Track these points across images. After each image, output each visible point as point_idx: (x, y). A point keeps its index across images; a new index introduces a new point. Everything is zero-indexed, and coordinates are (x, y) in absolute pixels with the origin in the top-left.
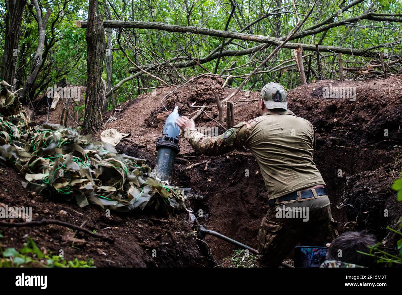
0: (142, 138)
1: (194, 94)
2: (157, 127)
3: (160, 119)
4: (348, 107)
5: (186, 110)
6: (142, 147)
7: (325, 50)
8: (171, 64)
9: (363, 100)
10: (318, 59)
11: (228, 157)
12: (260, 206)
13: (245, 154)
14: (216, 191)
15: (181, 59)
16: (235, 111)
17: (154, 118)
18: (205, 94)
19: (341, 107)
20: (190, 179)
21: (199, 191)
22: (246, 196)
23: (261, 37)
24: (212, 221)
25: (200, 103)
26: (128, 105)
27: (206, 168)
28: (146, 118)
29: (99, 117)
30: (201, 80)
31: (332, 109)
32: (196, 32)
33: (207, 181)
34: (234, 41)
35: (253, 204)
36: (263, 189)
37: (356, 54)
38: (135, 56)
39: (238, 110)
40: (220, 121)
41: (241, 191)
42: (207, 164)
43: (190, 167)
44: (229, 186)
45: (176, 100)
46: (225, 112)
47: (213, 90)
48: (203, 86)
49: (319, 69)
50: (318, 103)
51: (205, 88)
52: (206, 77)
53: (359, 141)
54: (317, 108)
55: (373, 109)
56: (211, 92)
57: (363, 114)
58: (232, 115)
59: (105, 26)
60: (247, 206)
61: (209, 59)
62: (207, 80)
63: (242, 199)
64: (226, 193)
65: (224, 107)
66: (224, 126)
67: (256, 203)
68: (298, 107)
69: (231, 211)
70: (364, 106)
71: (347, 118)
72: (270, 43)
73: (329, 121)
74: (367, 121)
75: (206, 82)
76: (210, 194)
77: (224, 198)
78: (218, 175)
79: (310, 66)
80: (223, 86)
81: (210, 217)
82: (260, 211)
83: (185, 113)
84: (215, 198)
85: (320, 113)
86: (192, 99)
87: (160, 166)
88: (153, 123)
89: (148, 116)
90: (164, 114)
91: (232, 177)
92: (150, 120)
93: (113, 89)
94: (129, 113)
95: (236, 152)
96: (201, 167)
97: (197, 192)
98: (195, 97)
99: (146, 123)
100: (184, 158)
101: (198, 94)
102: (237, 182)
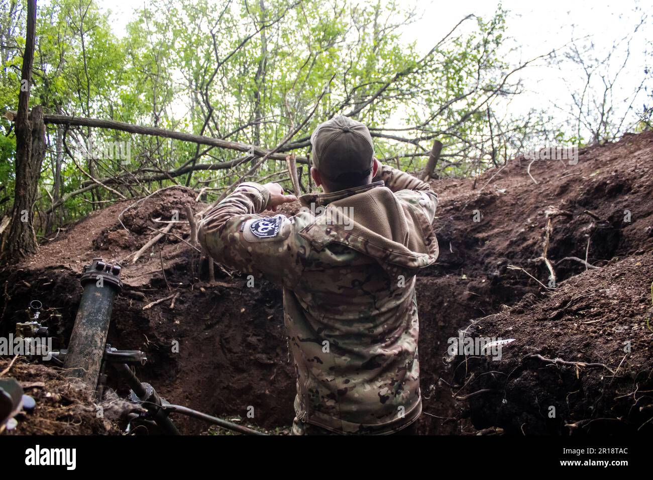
0: (84, 264)
1: (158, 208)
2: (107, 249)
3: (112, 239)
5: (147, 228)
11: (203, 289)
12: (247, 356)
13: (225, 285)
14: (187, 336)
17: (105, 238)
18: (173, 208)
20: (149, 321)
21: (163, 338)
22: (228, 343)
24: (181, 379)
25: (167, 218)
26: (77, 224)
27: (173, 305)
28: (95, 238)
29: (31, 236)
30: (168, 192)
32: (162, 134)
33: (174, 324)
35: (238, 353)
36: (251, 332)
40: (192, 241)
41: (221, 336)
42: (174, 300)
43: (150, 305)
44: (204, 329)
45: (135, 215)
47: (184, 203)
48: (171, 199)
49: (310, 185)
51: (174, 201)
52: (176, 189)
56: (180, 206)
60: (229, 356)
61: (178, 173)
62: (176, 192)
63: (222, 347)
64: (200, 340)
66: (198, 247)
67: (241, 352)
69: (207, 364)
75: (174, 194)
77: (197, 347)
78: (189, 314)
80: (197, 200)
82: (247, 363)
83: (146, 231)
84: (184, 347)
86: (156, 214)
87: (86, 314)
88: (103, 244)
89: (98, 236)
90: (118, 232)
91: (208, 317)
92: (99, 241)
93: (56, 203)
94: (75, 234)
95: (214, 283)
96: (166, 305)
97: (159, 340)
98: (161, 211)
99: (93, 245)
100: (141, 291)
101: (164, 208)
102: (215, 324)
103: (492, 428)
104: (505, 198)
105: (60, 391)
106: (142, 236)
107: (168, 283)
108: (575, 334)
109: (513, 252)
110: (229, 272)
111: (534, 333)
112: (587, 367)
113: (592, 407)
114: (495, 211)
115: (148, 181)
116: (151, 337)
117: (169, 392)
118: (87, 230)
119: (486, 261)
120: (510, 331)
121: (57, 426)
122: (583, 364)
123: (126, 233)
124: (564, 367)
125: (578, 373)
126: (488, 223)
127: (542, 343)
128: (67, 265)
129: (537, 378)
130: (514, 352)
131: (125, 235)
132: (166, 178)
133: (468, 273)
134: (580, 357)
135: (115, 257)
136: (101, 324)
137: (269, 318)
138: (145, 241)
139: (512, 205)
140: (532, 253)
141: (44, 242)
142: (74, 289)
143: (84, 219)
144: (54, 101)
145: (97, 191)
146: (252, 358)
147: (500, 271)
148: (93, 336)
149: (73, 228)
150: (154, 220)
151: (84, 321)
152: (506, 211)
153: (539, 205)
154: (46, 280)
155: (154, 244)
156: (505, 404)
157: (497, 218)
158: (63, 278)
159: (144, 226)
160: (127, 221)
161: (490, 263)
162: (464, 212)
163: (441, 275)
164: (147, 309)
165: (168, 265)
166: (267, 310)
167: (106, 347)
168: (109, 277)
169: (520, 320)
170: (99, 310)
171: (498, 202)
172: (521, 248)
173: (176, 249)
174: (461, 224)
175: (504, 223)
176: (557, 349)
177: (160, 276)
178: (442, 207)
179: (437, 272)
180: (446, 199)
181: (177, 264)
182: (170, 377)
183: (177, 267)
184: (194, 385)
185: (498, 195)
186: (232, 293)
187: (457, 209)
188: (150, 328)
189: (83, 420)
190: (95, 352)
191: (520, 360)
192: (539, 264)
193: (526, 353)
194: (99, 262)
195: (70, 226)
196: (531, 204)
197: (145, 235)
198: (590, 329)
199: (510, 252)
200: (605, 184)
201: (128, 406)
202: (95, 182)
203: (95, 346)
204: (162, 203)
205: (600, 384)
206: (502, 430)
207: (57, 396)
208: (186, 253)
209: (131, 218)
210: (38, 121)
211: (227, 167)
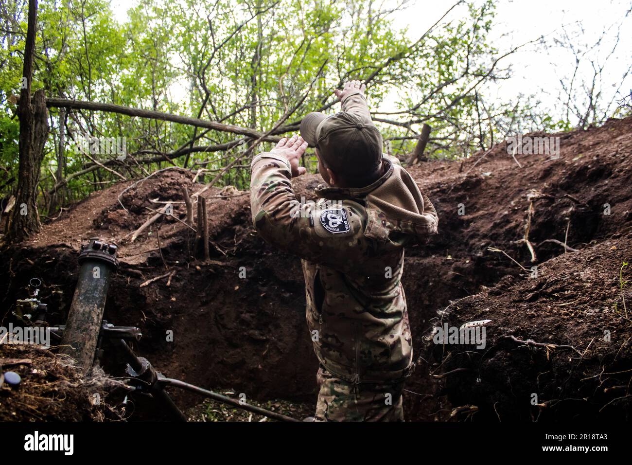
0: (84, 243)
1: (156, 189)
2: (107, 228)
3: (112, 219)
5: (146, 208)
11: (198, 267)
12: (240, 332)
13: (220, 263)
14: (183, 313)
15: (143, 153)
16: (208, 209)
17: (105, 217)
18: (171, 189)
20: (146, 298)
21: (159, 315)
22: (223, 319)
24: (177, 354)
25: (165, 198)
26: (79, 204)
27: (169, 283)
28: (96, 218)
30: (166, 174)
32: (161, 118)
33: (170, 301)
35: (232, 329)
36: (245, 309)
39: (212, 207)
40: (188, 221)
41: (215, 312)
42: (170, 278)
43: (147, 283)
44: (200, 306)
45: (134, 196)
46: (196, 210)
47: (181, 184)
48: (169, 180)
51: (171, 182)
52: (174, 170)
56: (177, 187)
58: (204, 214)
59: (49, 104)
60: (223, 332)
61: (177, 155)
62: (173, 173)
63: (217, 323)
64: (196, 316)
65: (194, 202)
66: (194, 227)
67: (235, 328)
69: (202, 339)
72: (250, 136)
75: (172, 175)
76: (174, 317)
77: (192, 323)
78: (184, 291)
80: (194, 181)
81: (173, 349)
82: (240, 339)
83: (144, 211)
84: (180, 323)
86: (154, 195)
87: (83, 291)
88: (103, 223)
89: (99, 215)
90: (118, 212)
91: (204, 294)
92: (100, 220)
93: (59, 184)
94: (77, 213)
95: (210, 261)
96: (162, 282)
97: (156, 316)
98: (159, 192)
99: (94, 224)
100: (139, 269)
101: (162, 189)
102: (211, 301)
103: (467, 406)
104: (490, 181)
105: (46, 367)
106: (141, 216)
107: (165, 262)
108: (548, 316)
109: (497, 234)
110: (223, 251)
111: (509, 314)
112: (557, 348)
113: (560, 388)
114: (481, 193)
115: (148, 162)
116: (149, 313)
117: (165, 366)
118: (88, 209)
119: (471, 243)
120: (487, 312)
121: (41, 401)
122: (553, 346)
123: (126, 213)
124: (536, 348)
125: (548, 354)
126: (473, 205)
127: (517, 325)
128: (68, 244)
129: (510, 358)
130: (489, 333)
131: (124, 215)
132: (164, 159)
133: (453, 254)
134: (551, 339)
135: (114, 236)
136: (98, 301)
137: (262, 295)
138: (143, 221)
139: (497, 188)
140: (514, 235)
141: (47, 222)
142: (74, 267)
143: (85, 199)
144: (57, 85)
145: (99, 172)
146: (245, 334)
147: (484, 252)
148: (90, 312)
149: (75, 208)
150: (151, 201)
151: (81, 298)
152: (491, 194)
153: (522, 188)
154: (48, 258)
155: (152, 224)
156: (479, 383)
157: (482, 201)
158: (65, 257)
159: (143, 206)
160: (126, 201)
161: (474, 244)
162: (450, 194)
163: (427, 255)
164: (144, 286)
165: (164, 244)
166: (260, 288)
167: (102, 323)
168: (106, 256)
169: (497, 301)
170: (96, 288)
171: (483, 185)
172: (504, 230)
173: (173, 228)
174: (447, 206)
175: (488, 206)
176: (530, 331)
177: (157, 255)
178: (429, 189)
179: (423, 253)
180: (433, 181)
181: (173, 243)
182: (166, 352)
183: (174, 246)
184: (189, 359)
185: (484, 178)
186: (226, 271)
187: (443, 191)
188: (147, 305)
189: (68, 395)
190: (91, 328)
191: (494, 340)
192: (521, 246)
193: (500, 333)
194: (96, 242)
195: (72, 206)
196: (515, 187)
197: (143, 215)
198: (562, 312)
199: (493, 234)
200: (587, 168)
201: (111, 382)
202: (96, 164)
203: (92, 323)
204: (160, 184)
205: (569, 366)
206: (477, 407)
207: (44, 373)
208: (183, 233)
209: (130, 199)
210: (41, 105)
211: (224, 149)
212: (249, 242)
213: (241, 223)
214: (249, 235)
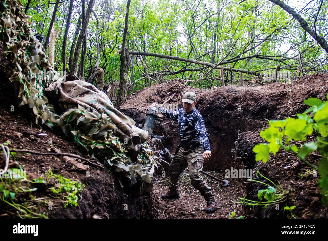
0: (143, 108)
1: (170, 88)
2: (151, 103)
3: (153, 99)
4: (244, 98)
5: (165, 96)
6: (142, 112)
7: (235, 71)
8: (161, 73)
9: (251, 95)
10: (231, 75)
14: (177, 136)
15: (165, 71)
17: (150, 98)
18: (175, 88)
19: (240, 98)
21: (169, 135)
23: (205, 62)
25: (173, 92)
26: (140, 92)
27: (172, 125)
28: (147, 98)
29: (125, 97)
30: (174, 82)
31: (236, 99)
32: (173, 59)
33: (173, 131)
34: (192, 64)
37: (249, 73)
38: (145, 69)
42: (173, 123)
43: (165, 124)
45: (161, 90)
47: (179, 86)
48: (175, 85)
49: (232, 80)
50: (229, 96)
52: (177, 80)
53: (248, 115)
54: (228, 98)
55: (256, 100)
56: (178, 88)
57: (250, 102)
59: (130, 54)
61: (179, 72)
62: (177, 82)
68: (219, 97)
70: (251, 98)
71: (243, 104)
72: (209, 66)
73: (234, 105)
74: (252, 106)
76: (174, 137)
79: (227, 78)
80: (185, 85)
85: (230, 101)
86: (169, 91)
87: (147, 124)
88: (150, 101)
90: (155, 97)
92: (148, 99)
93: (132, 84)
94: (139, 96)
97: (167, 136)
99: (146, 101)
100: (162, 119)
101: (172, 88)
114: (286, 98)
115: (167, 76)
116: (165, 134)
118: (143, 95)
123: (158, 97)
126: (282, 102)
128: (137, 108)
132: (174, 74)
136: (151, 127)
138: (164, 100)
141: (127, 99)
142: (140, 117)
143: (142, 89)
145: (147, 79)
149: (138, 93)
150: (168, 93)
151: (146, 126)
154: (130, 113)
155: (168, 102)
157: (285, 101)
158: (136, 112)
160: (158, 93)
162: (275, 98)
167: (152, 134)
168: (154, 113)
170: (151, 123)
171: (287, 95)
174: (273, 102)
178: (268, 95)
185: (288, 92)
187: (273, 96)
188: (164, 132)
197: (165, 98)
202: (146, 76)
204: (171, 86)
209: (160, 92)
210: (127, 54)
211: (199, 70)
212: (203, 111)
213: (201, 103)
214: (203, 108)
